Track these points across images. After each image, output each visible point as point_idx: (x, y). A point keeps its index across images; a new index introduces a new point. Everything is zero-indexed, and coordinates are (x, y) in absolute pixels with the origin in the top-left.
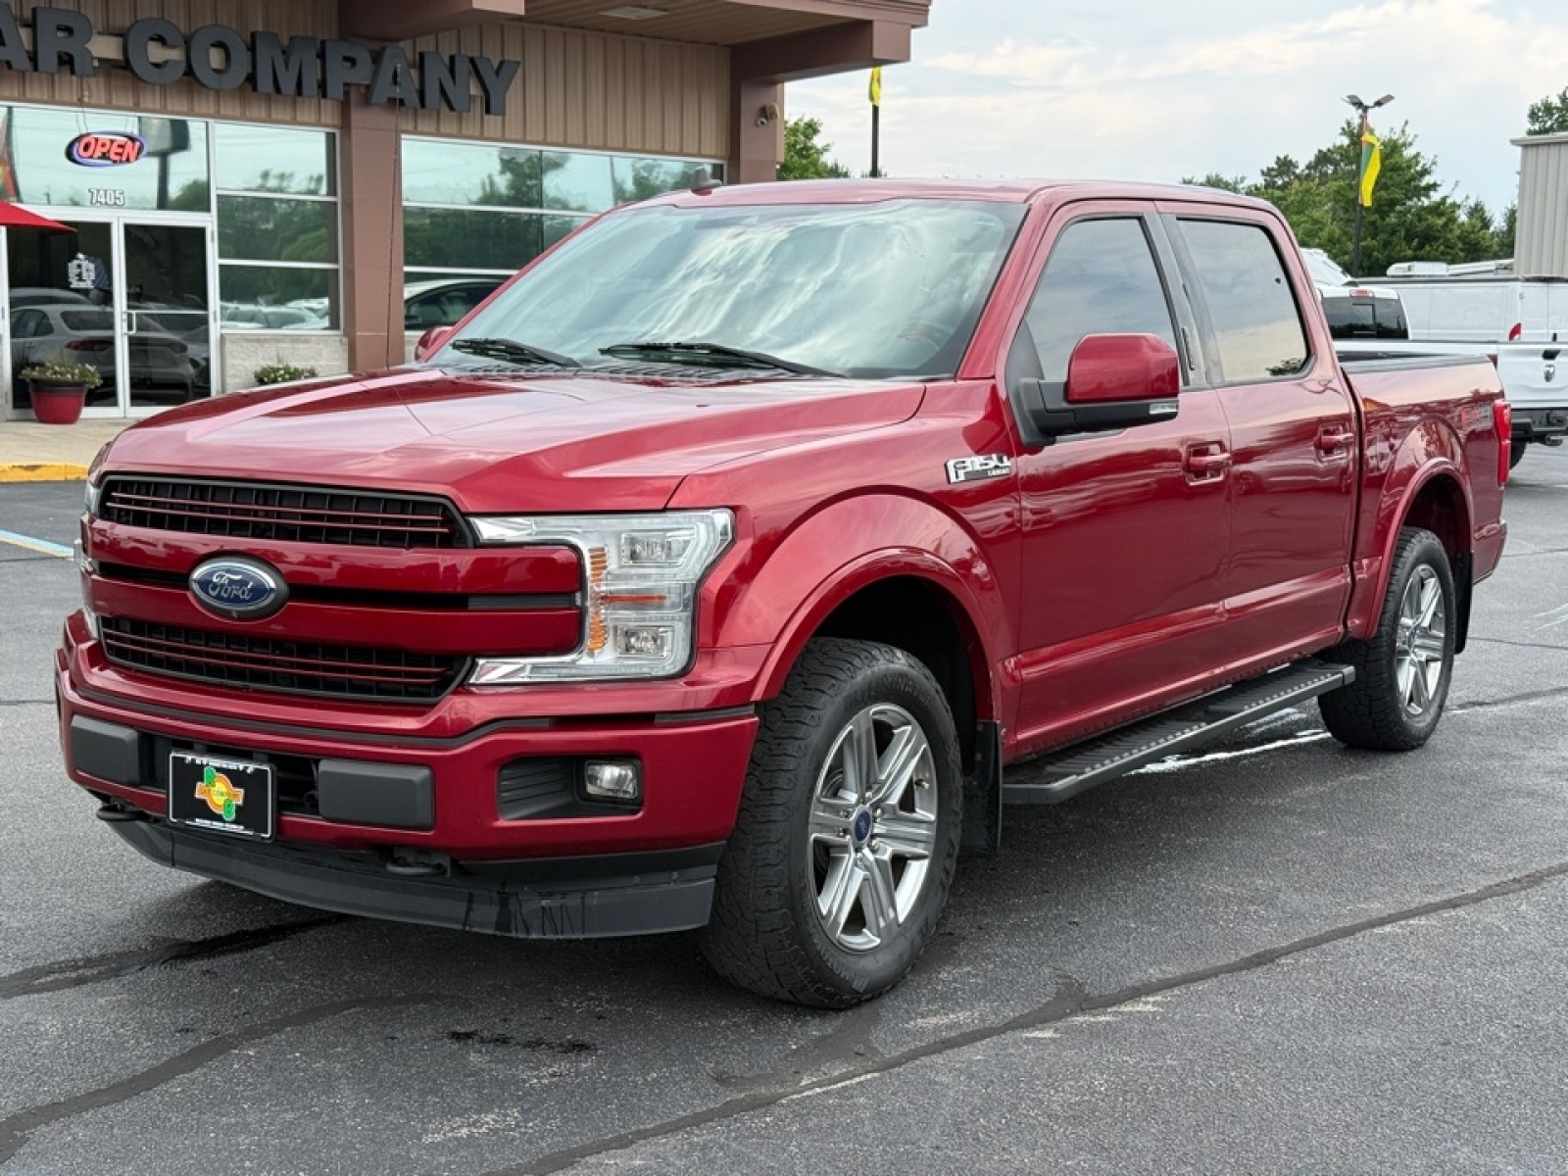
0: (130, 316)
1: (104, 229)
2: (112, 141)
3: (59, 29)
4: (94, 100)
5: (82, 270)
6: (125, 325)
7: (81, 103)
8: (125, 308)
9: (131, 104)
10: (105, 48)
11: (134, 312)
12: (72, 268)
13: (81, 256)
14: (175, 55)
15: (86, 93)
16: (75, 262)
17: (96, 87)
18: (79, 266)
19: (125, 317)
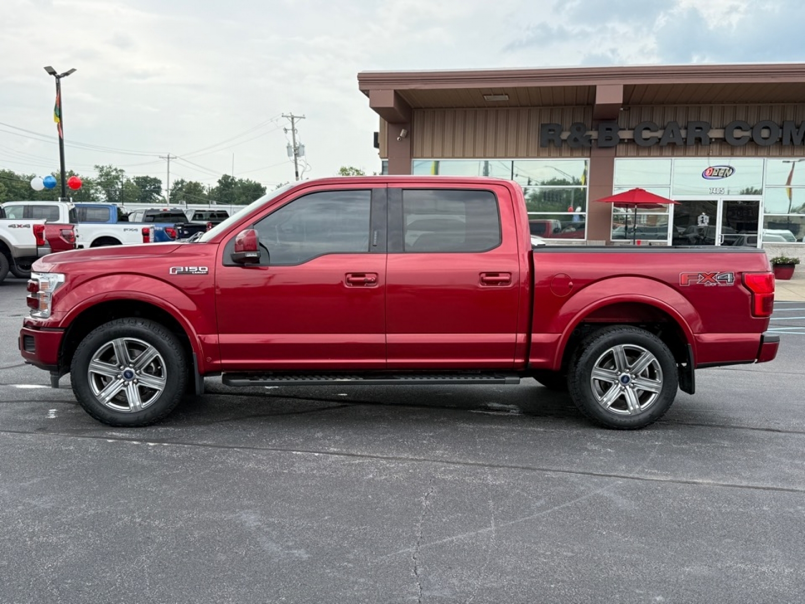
0: (722, 236)
1: (715, 203)
2: (720, 169)
3: (697, 128)
4: (715, 154)
5: (703, 220)
6: (720, 240)
7: (708, 156)
8: (720, 233)
9: (730, 154)
10: (716, 134)
11: (723, 235)
12: (700, 219)
13: (704, 214)
14: (748, 134)
15: (711, 152)
16: (701, 216)
17: (715, 148)
18: (703, 217)
19: (720, 237)
